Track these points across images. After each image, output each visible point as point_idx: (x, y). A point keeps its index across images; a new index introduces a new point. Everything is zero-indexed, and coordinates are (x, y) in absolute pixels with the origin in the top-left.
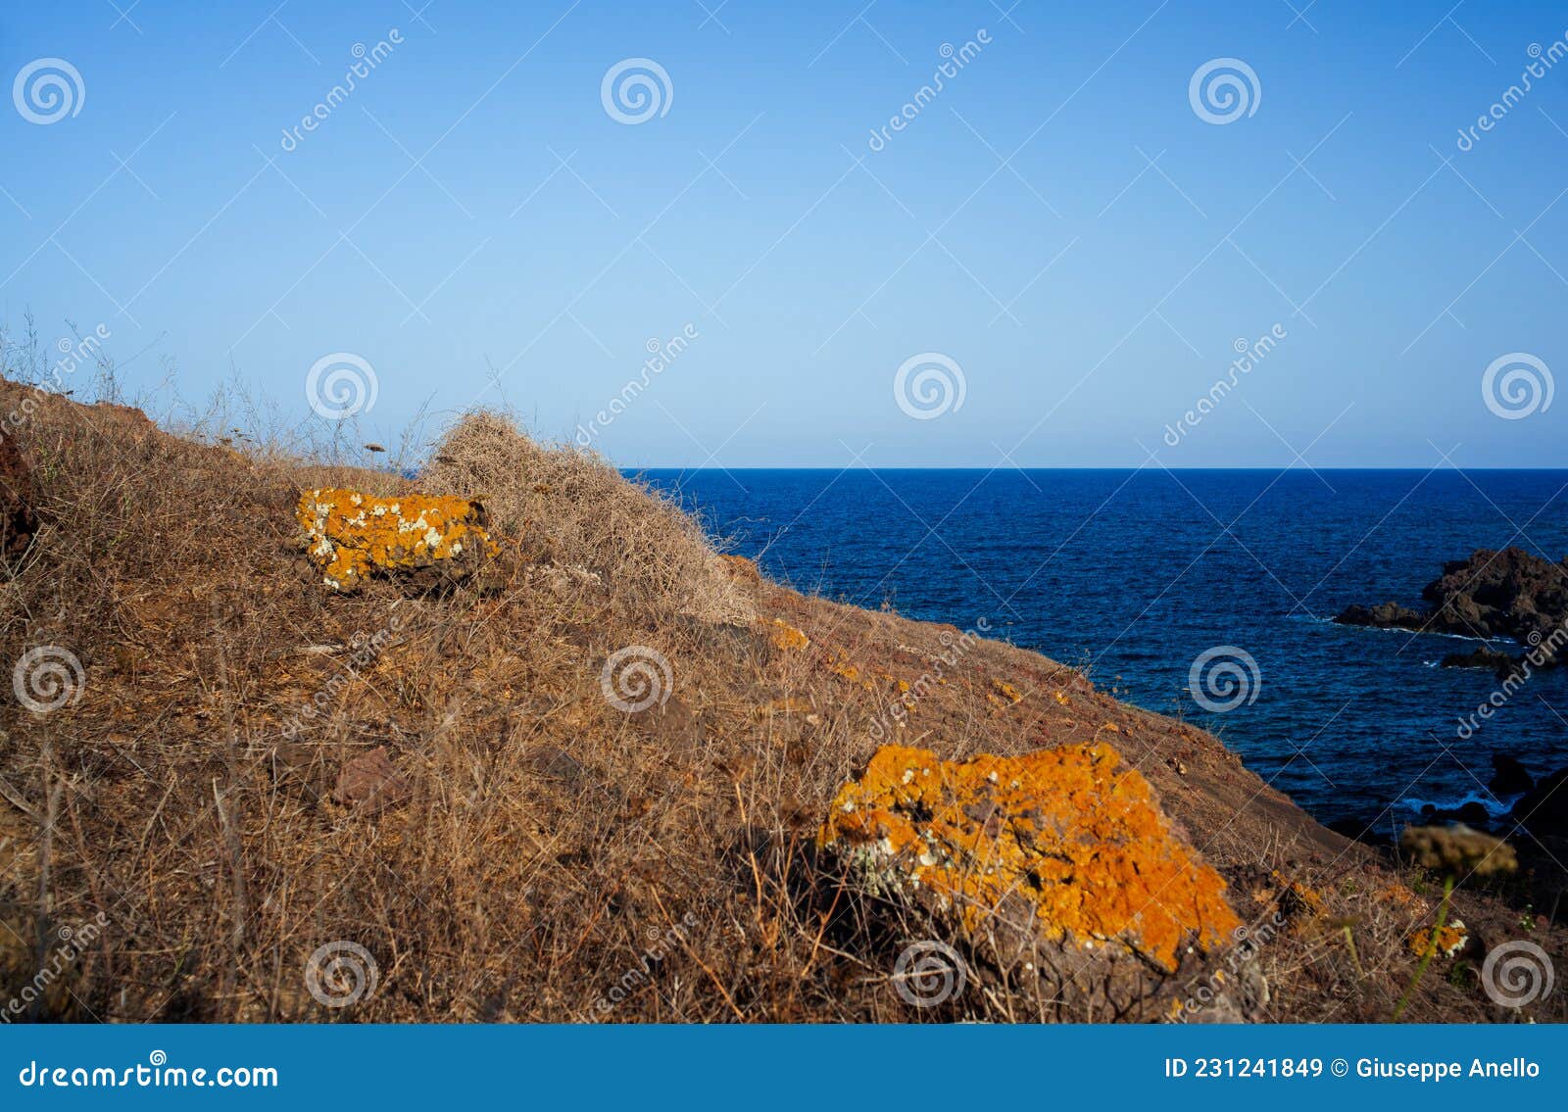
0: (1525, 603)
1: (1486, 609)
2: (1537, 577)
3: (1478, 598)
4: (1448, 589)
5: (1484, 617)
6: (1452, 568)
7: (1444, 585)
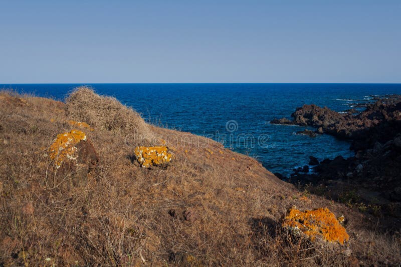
0: (315, 118)
1: (306, 119)
2: (318, 111)
3: (305, 117)
4: (297, 115)
5: (306, 122)
6: (298, 109)
7: (296, 114)
